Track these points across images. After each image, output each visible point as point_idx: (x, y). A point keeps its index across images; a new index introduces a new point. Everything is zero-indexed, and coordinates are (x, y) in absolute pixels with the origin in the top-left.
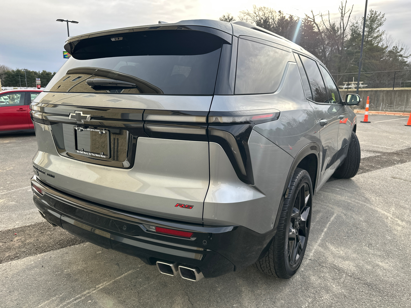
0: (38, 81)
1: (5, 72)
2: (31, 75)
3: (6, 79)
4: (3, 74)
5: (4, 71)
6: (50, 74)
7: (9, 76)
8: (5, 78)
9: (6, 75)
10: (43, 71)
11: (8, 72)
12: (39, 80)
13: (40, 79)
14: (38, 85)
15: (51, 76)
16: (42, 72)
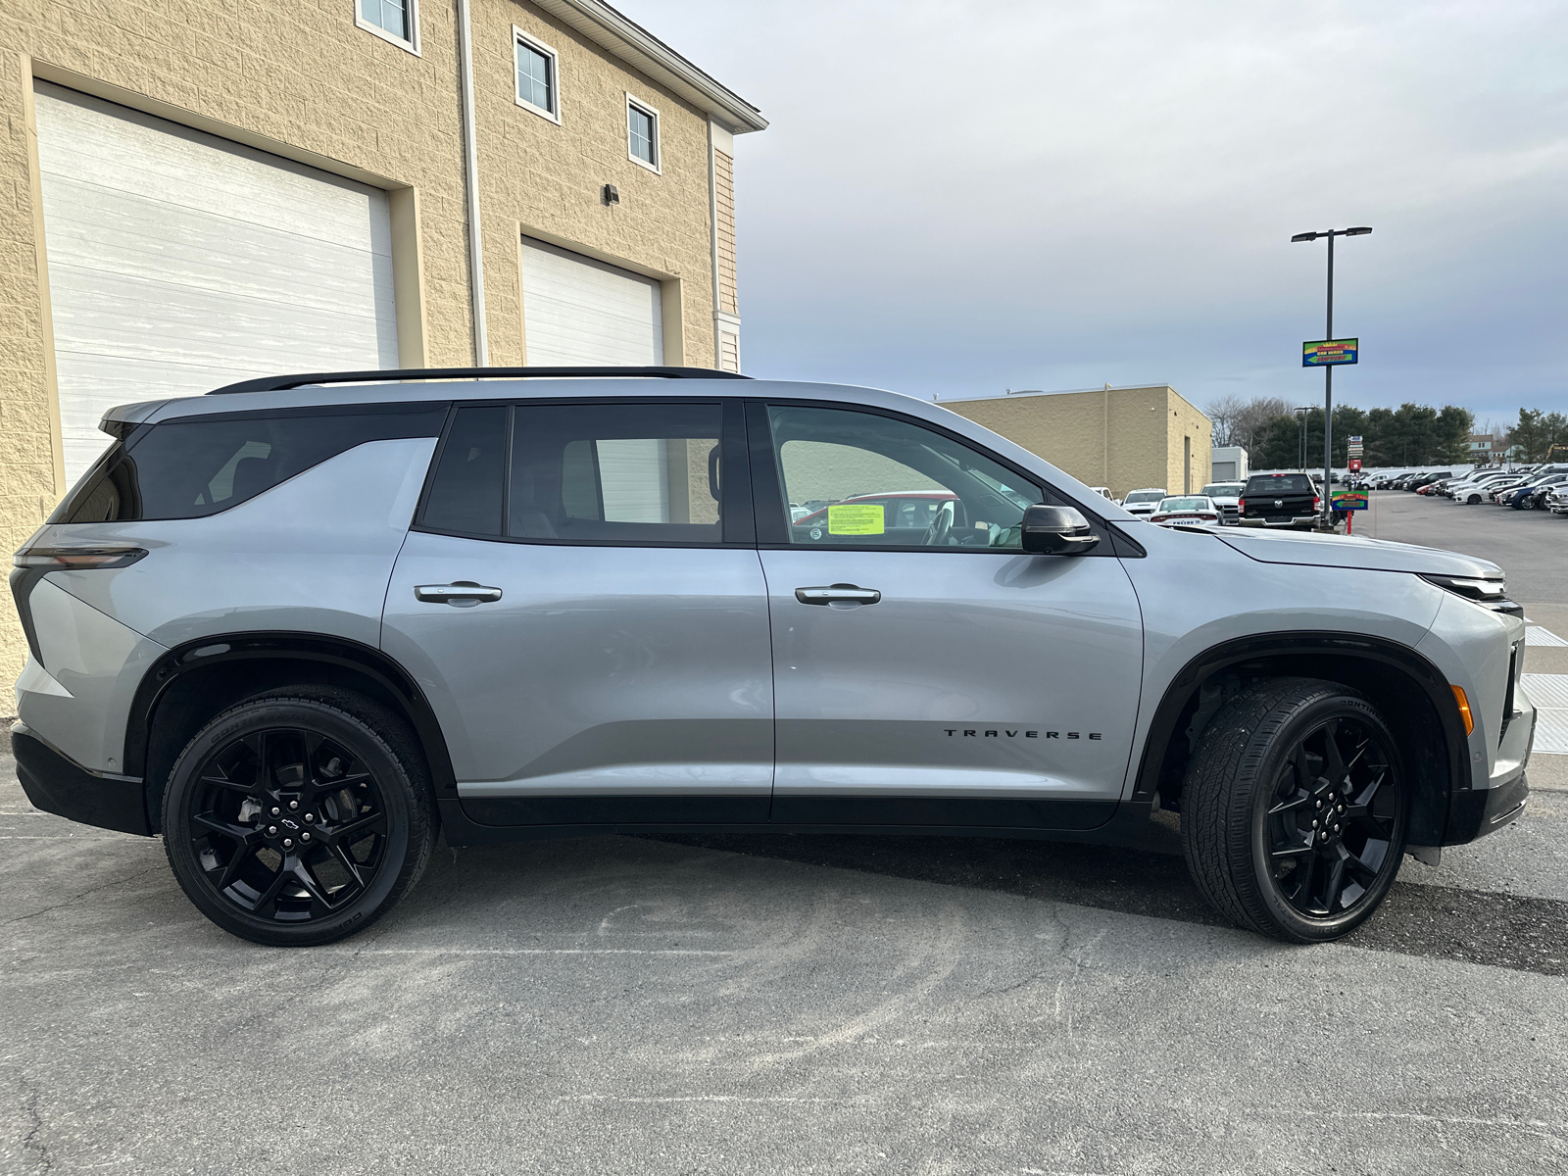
0: (1356, 447)
1: (1275, 421)
2: (1357, 424)
3: (1275, 443)
4: (1265, 430)
5: (1271, 419)
6: (1427, 417)
7: (1284, 433)
8: (1270, 440)
9: (1276, 432)
10: (1403, 406)
11: (1283, 419)
12: (1358, 443)
13: (1361, 438)
14: (1352, 459)
15: (1432, 421)
16: (1400, 409)
